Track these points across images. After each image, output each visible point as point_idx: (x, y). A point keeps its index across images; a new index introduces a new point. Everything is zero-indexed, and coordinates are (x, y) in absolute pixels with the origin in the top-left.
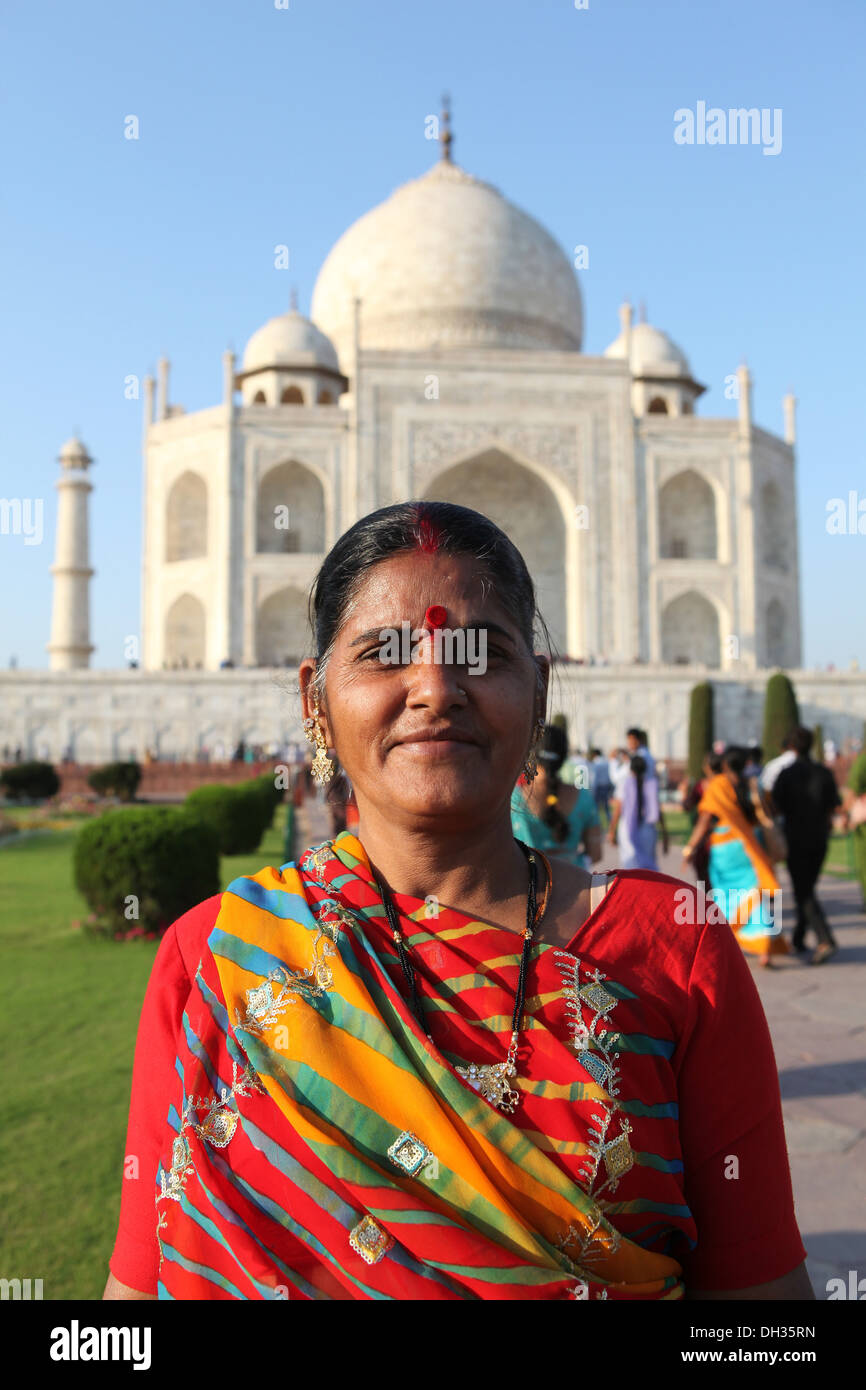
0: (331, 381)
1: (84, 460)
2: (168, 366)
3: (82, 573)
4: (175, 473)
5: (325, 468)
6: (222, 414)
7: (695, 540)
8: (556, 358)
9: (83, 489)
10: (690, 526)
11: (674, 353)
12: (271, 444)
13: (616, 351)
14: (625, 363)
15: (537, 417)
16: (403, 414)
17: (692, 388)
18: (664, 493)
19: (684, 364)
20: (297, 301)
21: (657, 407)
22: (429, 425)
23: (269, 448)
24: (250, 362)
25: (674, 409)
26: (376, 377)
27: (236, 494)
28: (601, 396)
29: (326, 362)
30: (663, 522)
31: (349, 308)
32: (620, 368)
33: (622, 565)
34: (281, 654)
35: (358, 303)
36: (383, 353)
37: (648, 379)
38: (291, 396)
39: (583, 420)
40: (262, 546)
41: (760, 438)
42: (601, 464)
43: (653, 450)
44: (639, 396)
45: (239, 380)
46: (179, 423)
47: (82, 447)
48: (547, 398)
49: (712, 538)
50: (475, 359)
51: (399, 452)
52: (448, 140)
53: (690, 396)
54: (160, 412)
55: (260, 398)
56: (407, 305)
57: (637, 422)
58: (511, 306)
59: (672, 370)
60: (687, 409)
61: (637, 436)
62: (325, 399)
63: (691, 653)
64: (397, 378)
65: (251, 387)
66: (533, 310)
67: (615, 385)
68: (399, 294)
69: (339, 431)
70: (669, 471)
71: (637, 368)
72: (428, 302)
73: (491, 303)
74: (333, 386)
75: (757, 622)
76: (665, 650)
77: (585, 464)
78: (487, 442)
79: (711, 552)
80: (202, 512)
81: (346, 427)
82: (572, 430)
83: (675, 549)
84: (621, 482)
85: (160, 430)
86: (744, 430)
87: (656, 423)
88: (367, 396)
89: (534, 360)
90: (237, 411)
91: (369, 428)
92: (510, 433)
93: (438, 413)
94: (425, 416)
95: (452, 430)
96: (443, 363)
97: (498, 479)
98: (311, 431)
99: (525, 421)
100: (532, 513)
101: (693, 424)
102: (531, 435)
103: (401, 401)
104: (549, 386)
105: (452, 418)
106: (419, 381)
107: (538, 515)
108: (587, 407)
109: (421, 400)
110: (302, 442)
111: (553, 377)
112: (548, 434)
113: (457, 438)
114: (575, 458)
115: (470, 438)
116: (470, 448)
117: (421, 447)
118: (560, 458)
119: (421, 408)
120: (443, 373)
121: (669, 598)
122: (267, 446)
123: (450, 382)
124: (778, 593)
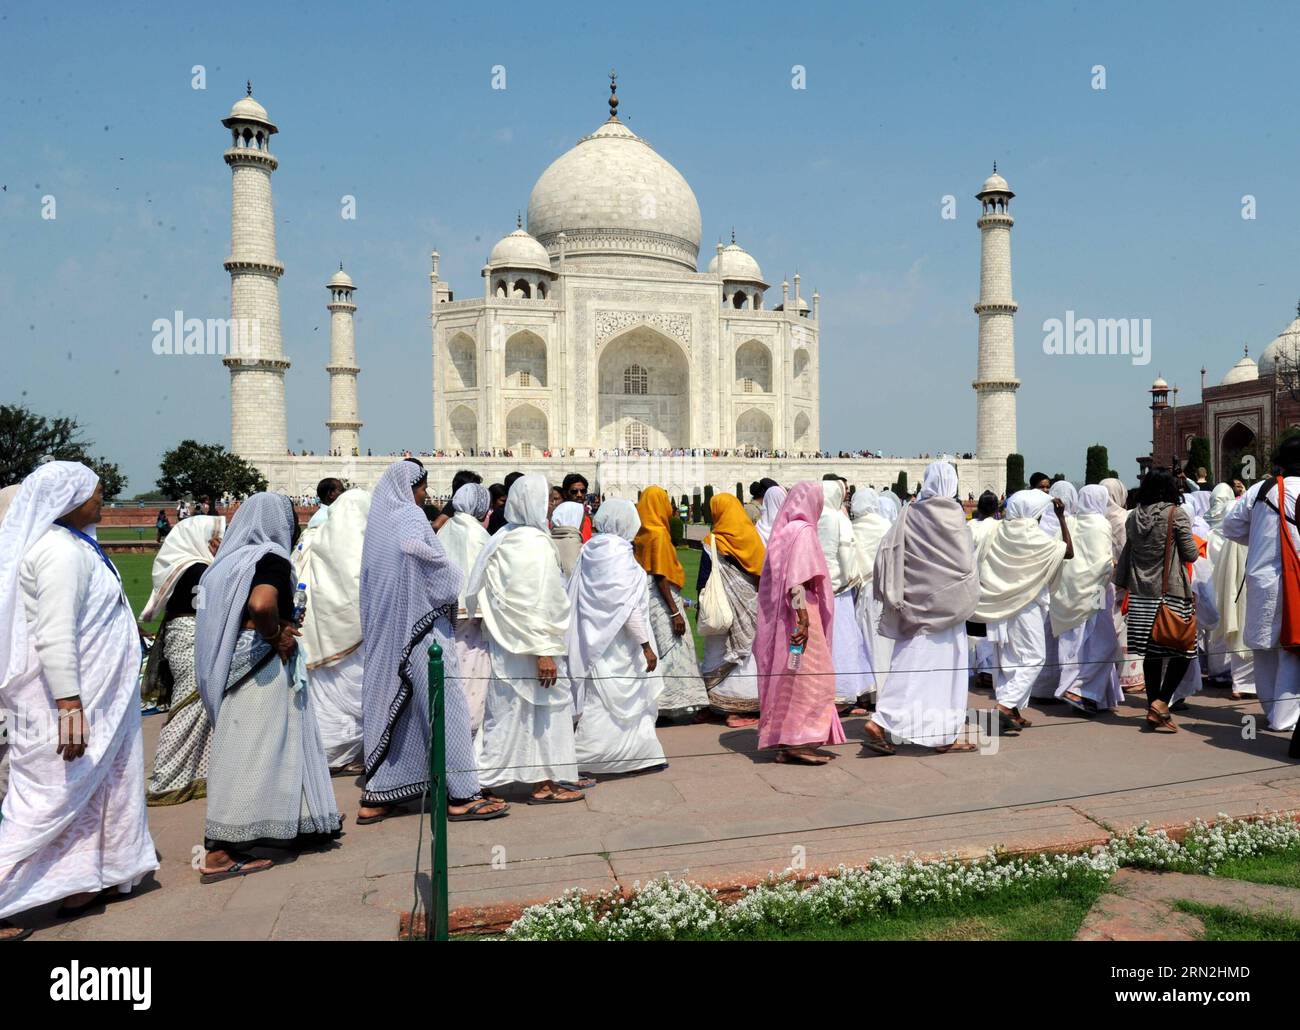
0: (545, 276)
1: (347, 288)
4: (453, 334)
5: (546, 337)
7: (758, 379)
9: (348, 309)
10: (755, 371)
12: (513, 320)
14: (719, 278)
16: (592, 304)
17: (760, 286)
18: (738, 352)
21: (740, 296)
22: (606, 312)
23: (511, 324)
24: (494, 263)
25: (749, 299)
26: (575, 283)
27: (493, 350)
28: (704, 296)
29: (542, 265)
30: (739, 369)
32: (717, 282)
37: (734, 281)
38: (520, 285)
39: (694, 311)
40: (507, 381)
41: (794, 321)
43: (733, 329)
44: (728, 290)
46: (455, 304)
48: (674, 298)
49: (768, 377)
51: (590, 328)
53: (759, 291)
56: (589, 224)
57: (724, 313)
58: (654, 227)
59: (749, 276)
60: (756, 299)
61: (725, 320)
62: (541, 287)
63: (754, 443)
64: (587, 284)
65: (496, 278)
66: (668, 229)
67: (713, 291)
68: (584, 217)
70: (742, 341)
72: (603, 224)
73: (641, 226)
74: (546, 280)
75: (789, 427)
76: (739, 441)
77: (695, 337)
78: (639, 322)
79: (767, 387)
80: (469, 356)
81: (558, 312)
83: (746, 384)
84: (714, 347)
86: (786, 319)
87: (735, 314)
88: (569, 294)
90: (492, 301)
92: (652, 318)
93: (611, 305)
94: (604, 308)
95: (619, 315)
96: (613, 276)
97: (645, 341)
98: (537, 314)
99: (662, 310)
100: (665, 361)
101: (757, 315)
102: (664, 319)
103: (589, 297)
104: (675, 291)
105: (619, 308)
106: (601, 286)
107: (668, 362)
108: (696, 304)
109: (601, 297)
110: (532, 320)
111: (678, 285)
112: (674, 319)
113: (622, 320)
114: (689, 333)
115: (629, 320)
116: (629, 325)
117: (601, 325)
118: (680, 333)
119: (602, 302)
120: (613, 282)
121: (741, 412)
122: (511, 322)
123: (617, 287)
124: (804, 409)
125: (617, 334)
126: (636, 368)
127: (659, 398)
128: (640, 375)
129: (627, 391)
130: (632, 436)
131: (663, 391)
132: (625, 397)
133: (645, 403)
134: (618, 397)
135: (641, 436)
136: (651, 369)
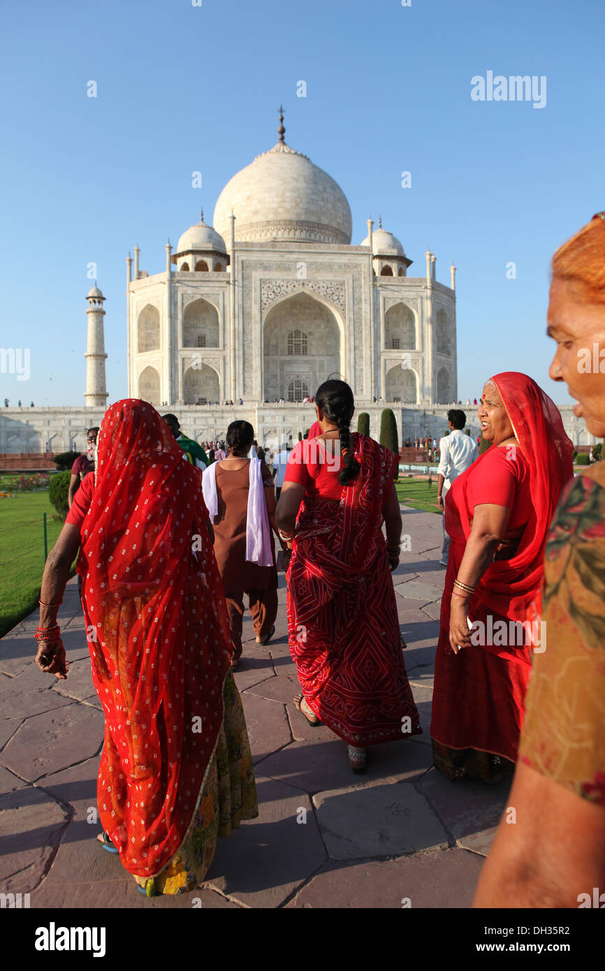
0: (221, 258)
1: (100, 298)
2: (138, 251)
3: (100, 357)
4: (143, 306)
5: (218, 305)
6: (165, 276)
7: (404, 339)
8: (334, 247)
9: (100, 313)
10: (402, 332)
11: (395, 243)
12: (190, 291)
13: (366, 243)
14: (370, 249)
15: (324, 277)
16: (257, 275)
17: (405, 262)
18: (387, 315)
19: (400, 249)
20: (204, 218)
21: (386, 272)
22: (270, 281)
23: (189, 293)
24: (180, 249)
25: (395, 273)
26: (242, 256)
27: (172, 317)
28: (357, 266)
29: (219, 249)
30: (387, 330)
31: (230, 220)
32: (367, 252)
33: (367, 352)
34: (197, 397)
35: (234, 218)
36: (246, 243)
37: (380, 257)
38: (201, 267)
39: (348, 278)
40: (186, 344)
41: (436, 287)
42: (357, 301)
43: (383, 293)
44: (377, 265)
45: (174, 258)
46: (145, 281)
47: (98, 291)
48: (330, 267)
49: (413, 337)
50: (293, 247)
51: (255, 295)
52: (283, 131)
53: (403, 266)
54: (135, 275)
55: (185, 267)
56: (260, 218)
57: (375, 279)
58: (314, 219)
59: (394, 252)
60: (401, 273)
61: (374, 286)
62: (218, 268)
63: (401, 395)
64: (254, 257)
65: (181, 261)
66: (325, 221)
67: (364, 261)
68: (256, 213)
69: (224, 284)
70: (390, 304)
71: (375, 252)
72: (271, 217)
73: (303, 218)
74: (222, 261)
75: (433, 380)
76: (388, 394)
77: (348, 301)
78: (299, 290)
79: (412, 346)
80: (157, 326)
81: (228, 282)
82: (343, 283)
83: (394, 344)
84: (366, 310)
85: (135, 284)
86: (429, 284)
87: (385, 280)
88: (238, 267)
89: (322, 248)
90: (172, 274)
91: (239, 283)
92: (310, 285)
93: (274, 275)
94: (268, 277)
95: (282, 283)
96: (277, 250)
97: (305, 308)
98: (211, 284)
99: (319, 278)
100: (323, 326)
101: (403, 281)
102: (321, 286)
103: (256, 269)
104: (330, 261)
105: (281, 278)
106: (265, 259)
107: (326, 327)
108: (349, 272)
109: (265, 268)
110: (206, 290)
111: (333, 256)
112: (330, 286)
113: (285, 288)
114: (343, 298)
115: (290, 287)
116: (291, 292)
117: (266, 292)
118: (336, 298)
119: (266, 273)
120: (277, 254)
121: (390, 368)
122: (188, 292)
123: (280, 259)
124: (445, 366)
125: (280, 300)
126: (297, 333)
127: (317, 359)
128: (301, 339)
129: (290, 353)
130: (294, 391)
131: (321, 352)
132: (288, 358)
133: (306, 362)
134: (283, 358)
135: (302, 391)
136: (310, 333)
